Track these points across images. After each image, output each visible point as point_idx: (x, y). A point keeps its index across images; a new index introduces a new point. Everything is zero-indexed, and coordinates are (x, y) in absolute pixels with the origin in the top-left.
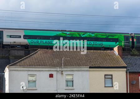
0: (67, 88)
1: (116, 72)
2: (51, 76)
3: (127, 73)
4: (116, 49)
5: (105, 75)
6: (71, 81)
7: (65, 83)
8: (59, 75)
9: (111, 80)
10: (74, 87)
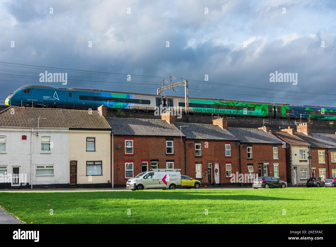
0: (43, 152)
1: (99, 135)
2: (24, 138)
3: (111, 135)
4: (100, 109)
5: (87, 138)
6: (48, 144)
7: (40, 146)
8: (34, 137)
9: (94, 144)
10: (51, 151)
